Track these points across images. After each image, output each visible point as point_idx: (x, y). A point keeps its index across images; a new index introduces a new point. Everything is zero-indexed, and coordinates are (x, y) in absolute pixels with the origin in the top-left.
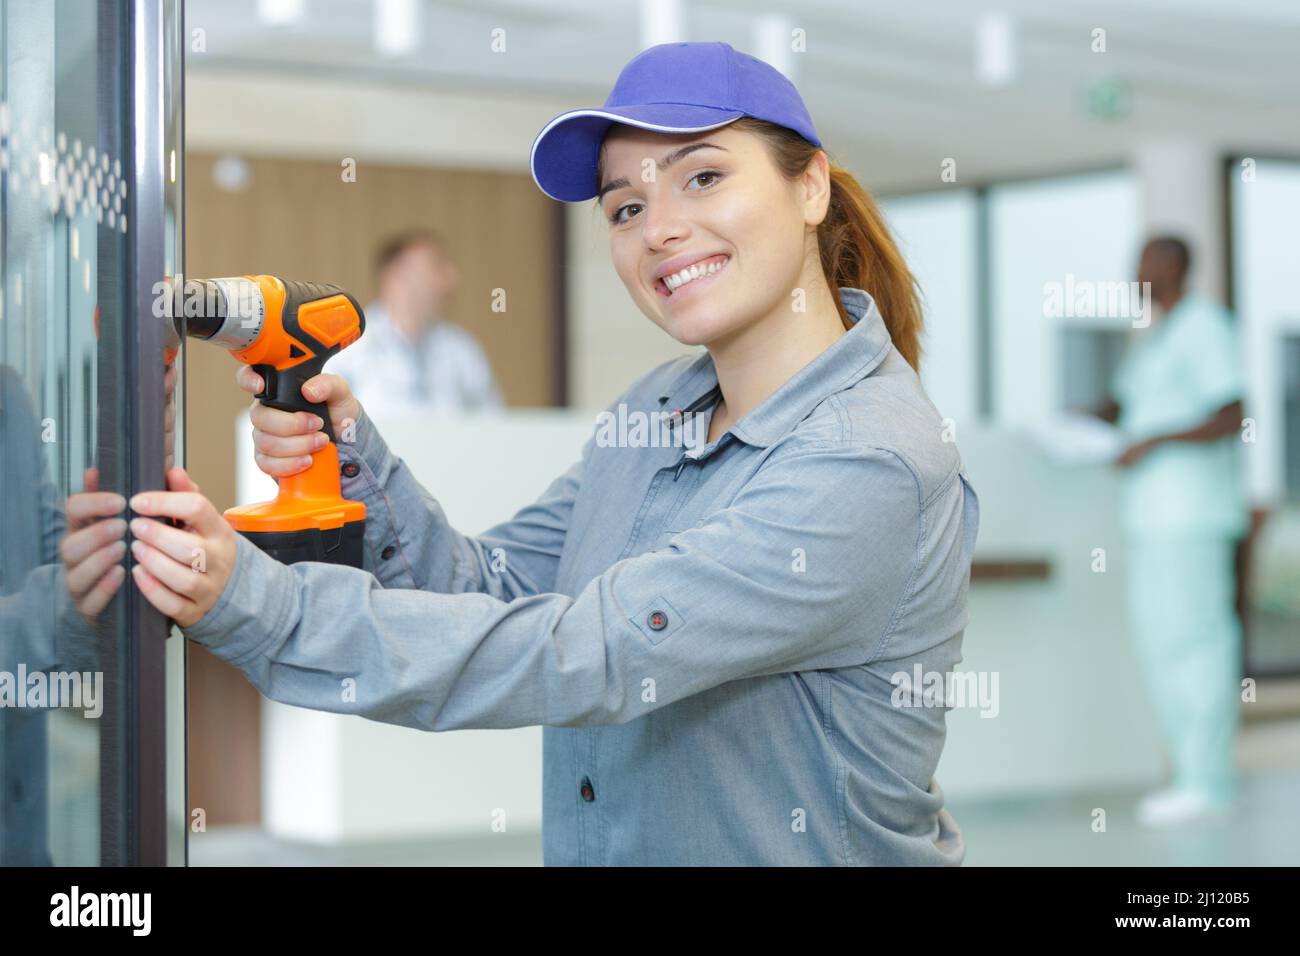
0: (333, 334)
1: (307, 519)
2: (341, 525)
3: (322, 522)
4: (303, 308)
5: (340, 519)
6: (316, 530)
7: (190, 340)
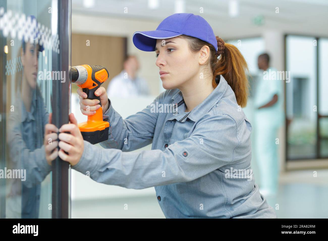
0: (102, 79)
1: (97, 128)
2: (104, 129)
3: (101, 129)
4: (96, 73)
5: (104, 128)
6: (99, 131)
7: (72, 83)
